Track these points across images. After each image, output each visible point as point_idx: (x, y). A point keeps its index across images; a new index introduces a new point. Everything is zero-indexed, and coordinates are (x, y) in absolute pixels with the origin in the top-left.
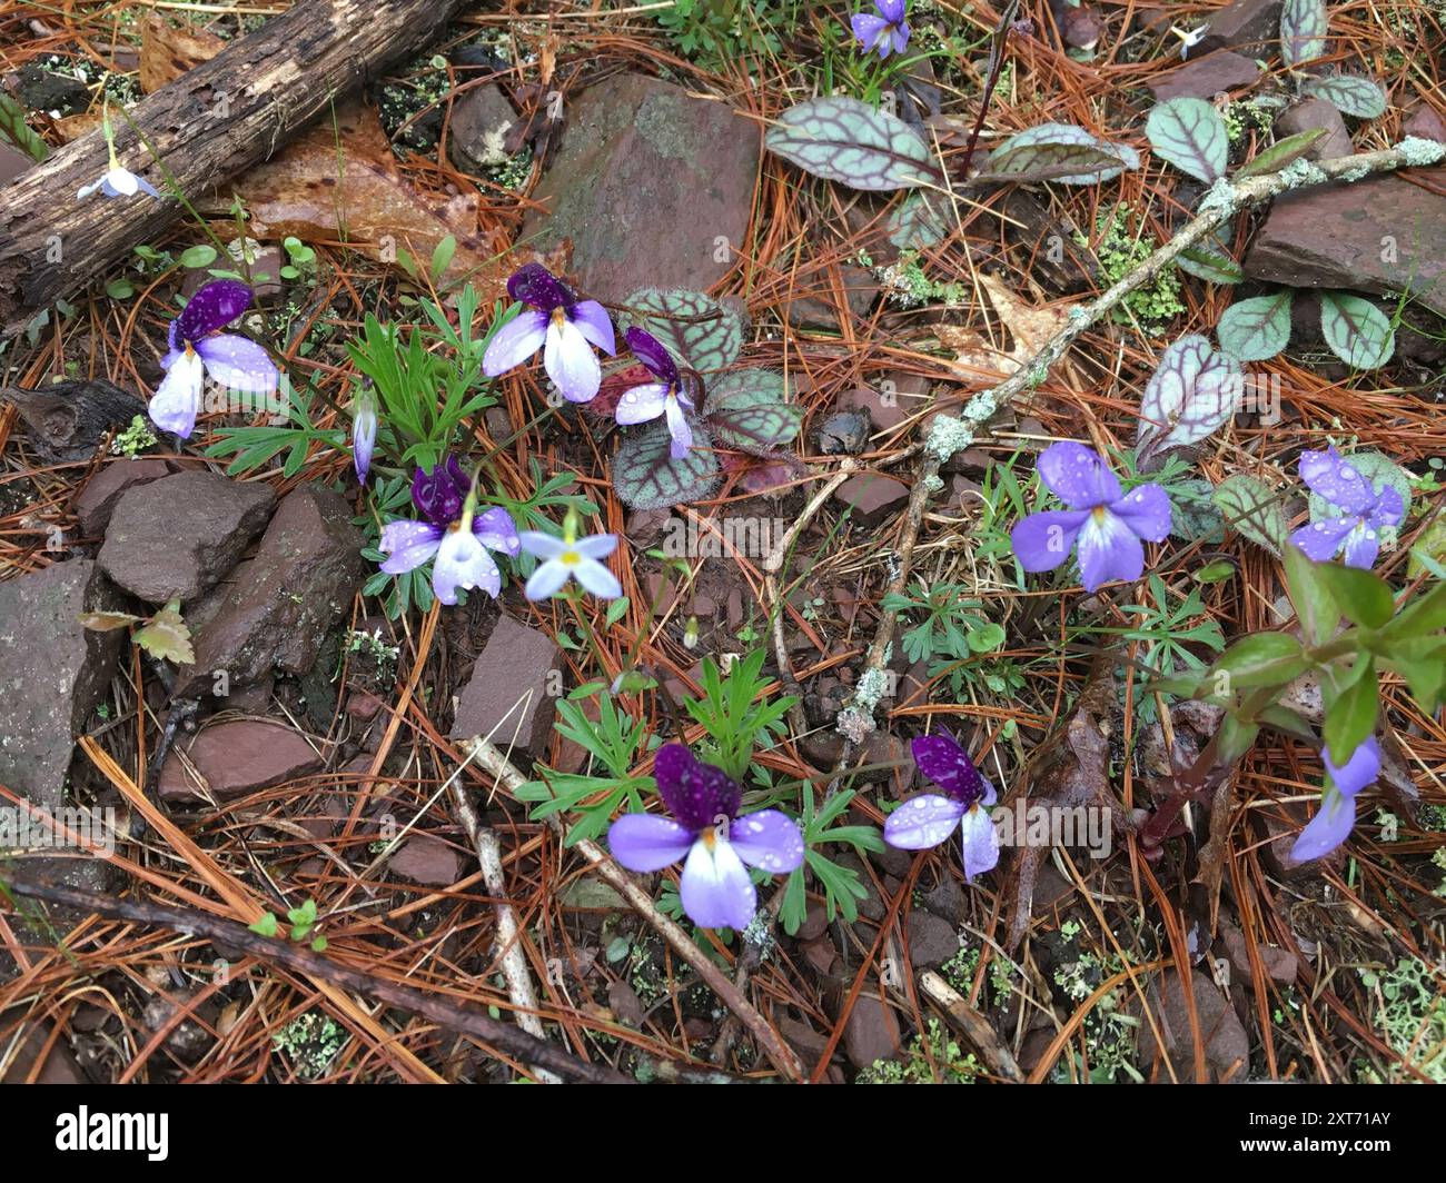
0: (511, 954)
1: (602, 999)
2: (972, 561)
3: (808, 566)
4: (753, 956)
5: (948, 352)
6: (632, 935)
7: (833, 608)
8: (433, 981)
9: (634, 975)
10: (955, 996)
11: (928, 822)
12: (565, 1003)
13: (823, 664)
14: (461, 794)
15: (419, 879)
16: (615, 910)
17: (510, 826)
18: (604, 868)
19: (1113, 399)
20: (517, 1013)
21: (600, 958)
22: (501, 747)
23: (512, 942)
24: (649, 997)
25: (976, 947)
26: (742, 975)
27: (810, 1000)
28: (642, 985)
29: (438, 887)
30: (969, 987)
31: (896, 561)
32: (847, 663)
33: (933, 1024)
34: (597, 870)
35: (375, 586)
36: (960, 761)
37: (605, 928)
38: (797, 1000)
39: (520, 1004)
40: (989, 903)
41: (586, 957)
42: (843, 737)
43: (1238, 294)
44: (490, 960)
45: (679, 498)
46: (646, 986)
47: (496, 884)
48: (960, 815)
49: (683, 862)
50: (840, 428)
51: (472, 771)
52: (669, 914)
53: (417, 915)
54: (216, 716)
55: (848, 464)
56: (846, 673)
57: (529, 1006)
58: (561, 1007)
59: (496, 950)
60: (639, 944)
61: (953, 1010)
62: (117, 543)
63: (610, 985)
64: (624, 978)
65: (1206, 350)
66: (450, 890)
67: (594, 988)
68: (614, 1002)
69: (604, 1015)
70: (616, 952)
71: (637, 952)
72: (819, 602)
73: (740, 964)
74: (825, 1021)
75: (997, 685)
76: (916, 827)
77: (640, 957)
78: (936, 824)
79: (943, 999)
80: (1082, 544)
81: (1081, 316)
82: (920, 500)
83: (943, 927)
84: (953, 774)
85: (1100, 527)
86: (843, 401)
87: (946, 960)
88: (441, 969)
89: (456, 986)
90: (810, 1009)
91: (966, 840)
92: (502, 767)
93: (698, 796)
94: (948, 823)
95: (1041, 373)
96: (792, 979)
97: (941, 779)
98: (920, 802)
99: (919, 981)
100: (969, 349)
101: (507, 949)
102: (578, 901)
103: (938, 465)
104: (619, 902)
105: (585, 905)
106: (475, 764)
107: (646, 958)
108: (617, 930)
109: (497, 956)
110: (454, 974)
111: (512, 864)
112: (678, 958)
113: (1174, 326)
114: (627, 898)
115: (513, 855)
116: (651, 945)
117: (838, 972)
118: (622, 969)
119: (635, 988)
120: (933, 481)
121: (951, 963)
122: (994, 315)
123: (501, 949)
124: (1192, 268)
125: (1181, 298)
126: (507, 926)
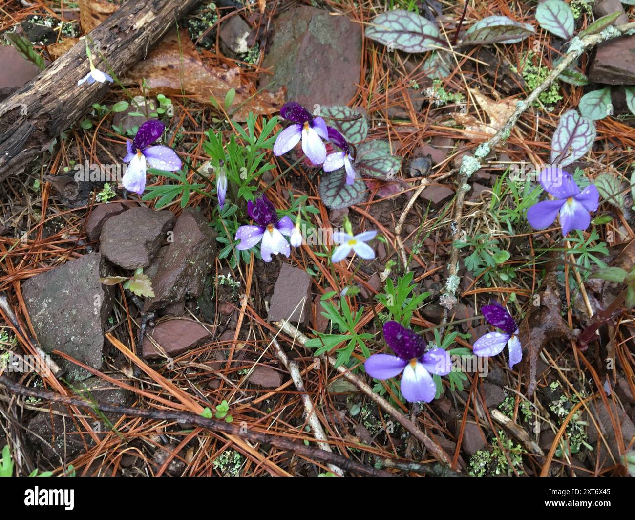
0: (312, 417)
1: (353, 433)
2: (487, 222)
3: (412, 229)
4: (417, 409)
5: (460, 126)
6: (360, 403)
7: (425, 248)
8: (278, 431)
9: (364, 421)
10: (508, 419)
11: (493, 344)
12: (337, 436)
13: (426, 274)
14: (277, 346)
15: (264, 385)
16: (352, 392)
17: (301, 358)
18: (347, 375)
19: (537, 142)
20: (319, 443)
21: (348, 414)
22: (294, 323)
23: (312, 411)
24: (372, 430)
25: (512, 396)
26: (413, 418)
27: (441, 425)
28: (369, 425)
29: (272, 388)
30: (512, 414)
31: (455, 225)
32: (436, 272)
33: (501, 433)
34: (344, 376)
35: (224, 254)
36: (505, 316)
37: (348, 401)
38: (436, 426)
39: (320, 439)
40: (516, 377)
41: (342, 414)
42: (443, 307)
43: (586, 90)
44: (304, 418)
45: (351, 203)
46: (370, 425)
47: (300, 386)
48: (507, 340)
49: (402, 374)
50: (418, 165)
51: (281, 336)
52: (379, 393)
53: (264, 402)
54: (162, 318)
55: (424, 181)
56: (437, 277)
57: (324, 439)
58: (336, 438)
59: (306, 416)
60: (364, 407)
61: (508, 426)
62: (109, 243)
63: (354, 426)
64: (359, 422)
65: (577, 117)
66: (278, 389)
67: (348, 428)
68: (358, 434)
69: (355, 440)
70: (354, 411)
71: (364, 411)
72: (419, 245)
73: (411, 413)
74: (450, 434)
75: (504, 277)
76: (487, 347)
77: (366, 413)
78: (497, 345)
79: (503, 421)
80: (562, 215)
81: (523, 105)
82: (461, 196)
83: (498, 388)
84: (502, 322)
85: (569, 206)
86: (417, 152)
87: (501, 403)
88: (280, 425)
89: (288, 432)
90: (443, 430)
91: (510, 351)
92: (295, 333)
93: (408, 345)
94: (502, 344)
95: (507, 133)
96: (432, 415)
97: (496, 324)
98: (489, 336)
99: (490, 413)
100: (470, 123)
101: (310, 415)
102: (334, 390)
103: (467, 179)
104: (352, 388)
105: (338, 391)
106: (283, 332)
107: (369, 413)
108: (354, 402)
109: (307, 418)
110: (287, 427)
111: (305, 375)
112: (384, 411)
113: (559, 106)
114: (359, 388)
115: (304, 371)
116: (370, 407)
117: (453, 413)
118: (358, 418)
119: (365, 426)
120: (466, 187)
121: (503, 404)
122: (479, 107)
123: (308, 415)
124: (565, 79)
125: (560, 93)
126: (308, 404)
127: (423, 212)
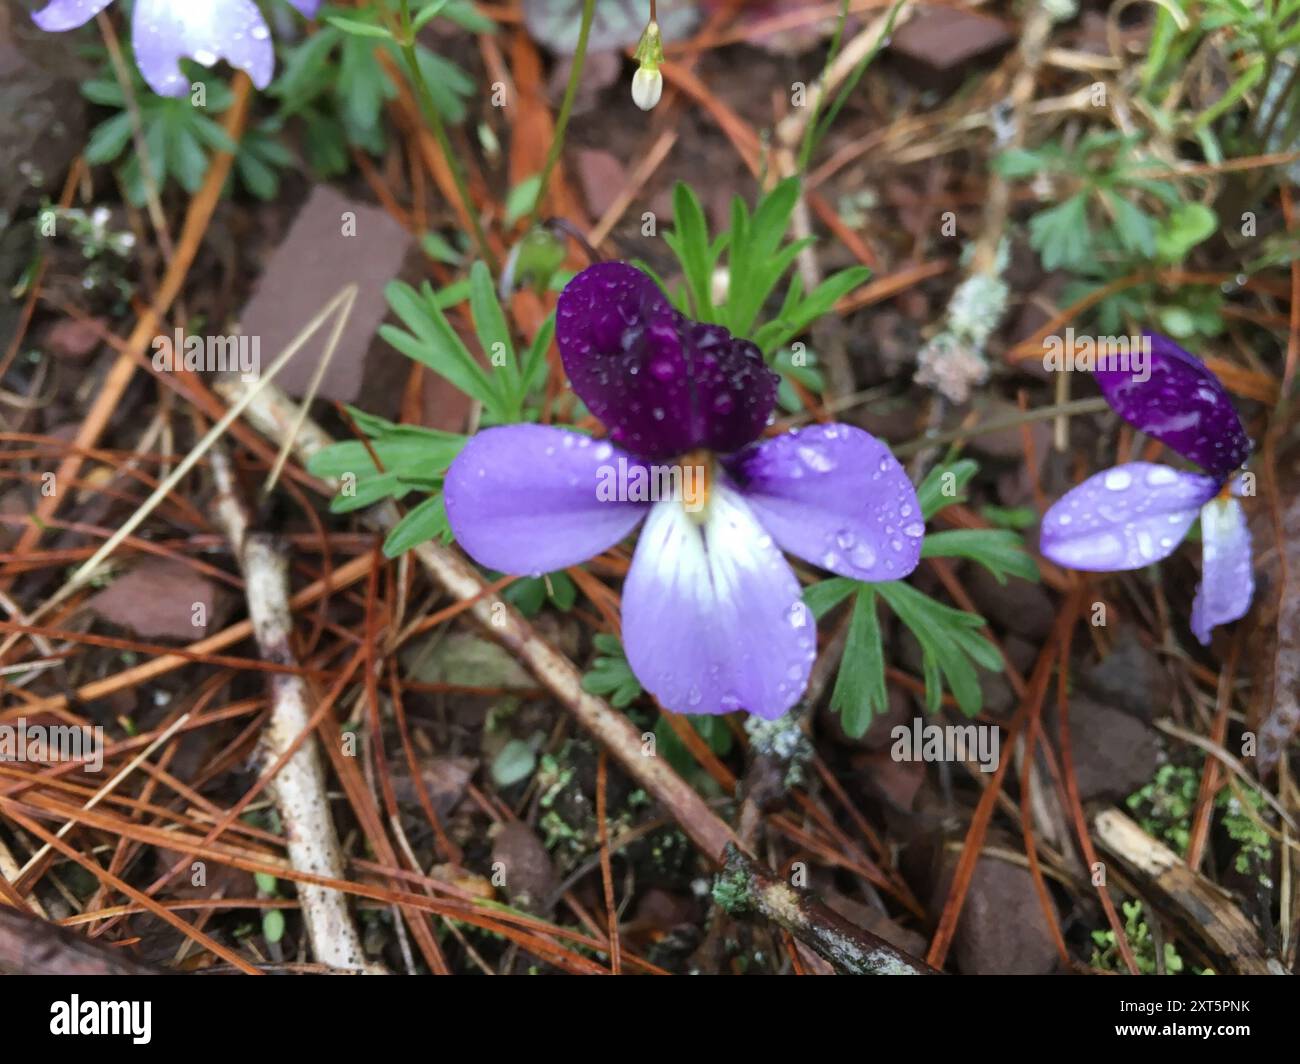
0: (292, 769)
1: (477, 859)
2: (1128, 130)
3: (846, 149)
4: (772, 779)
6: (538, 739)
7: (887, 212)
8: (147, 819)
9: (543, 811)
10: (1166, 857)
11: (1135, 517)
12: (403, 864)
14: (224, 479)
15: (143, 631)
16: (506, 691)
17: (314, 540)
18: (483, 611)
20: (301, 886)
21: (480, 778)
22: (290, 390)
23: (297, 747)
24: (571, 852)
25: (1185, 764)
26: (750, 813)
27: (874, 857)
28: (557, 828)
29: (178, 644)
30: (1182, 837)
31: (1006, 114)
32: (920, 286)
33: (1131, 912)
34: (469, 613)
36: (1204, 394)
37: (490, 723)
38: (852, 859)
39: (306, 869)
40: (1211, 690)
41: (453, 776)
42: (929, 392)
44: (252, 777)
46: (565, 831)
47: (273, 636)
48: (1201, 501)
49: (629, 547)
51: (238, 433)
52: (607, 697)
53: (144, 692)
56: (919, 305)
57: (325, 872)
58: (392, 871)
59: (262, 762)
60: (555, 753)
61: (1165, 883)
63: (496, 829)
64: (523, 816)
66: (200, 649)
67: (462, 834)
68: (501, 867)
69: (472, 890)
70: (510, 768)
71: (550, 768)
72: (866, 202)
73: (746, 793)
74: (909, 900)
76: (1107, 527)
77: (554, 778)
78: (1152, 522)
79: (1143, 863)
82: (1037, 34)
83: (1128, 728)
84: (1188, 421)
87: (1137, 788)
88: (162, 795)
89: (190, 830)
90: (877, 877)
91: (1209, 554)
92: (296, 431)
93: (665, 369)
94: (1174, 519)
96: (840, 816)
97: (1158, 430)
98: (1117, 480)
99: (1091, 826)
101: (285, 760)
102: (444, 675)
104: (514, 676)
105: (457, 680)
106: (243, 419)
107: (566, 778)
108: (514, 728)
109: (265, 772)
110: (188, 804)
111: (312, 606)
112: (624, 779)
114: (528, 668)
115: (316, 589)
116: (575, 756)
117: (930, 810)
118: (521, 799)
119: (542, 834)
121: (1147, 792)
123: (273, 760)
126: (290, 715)
127: (892, 101)
